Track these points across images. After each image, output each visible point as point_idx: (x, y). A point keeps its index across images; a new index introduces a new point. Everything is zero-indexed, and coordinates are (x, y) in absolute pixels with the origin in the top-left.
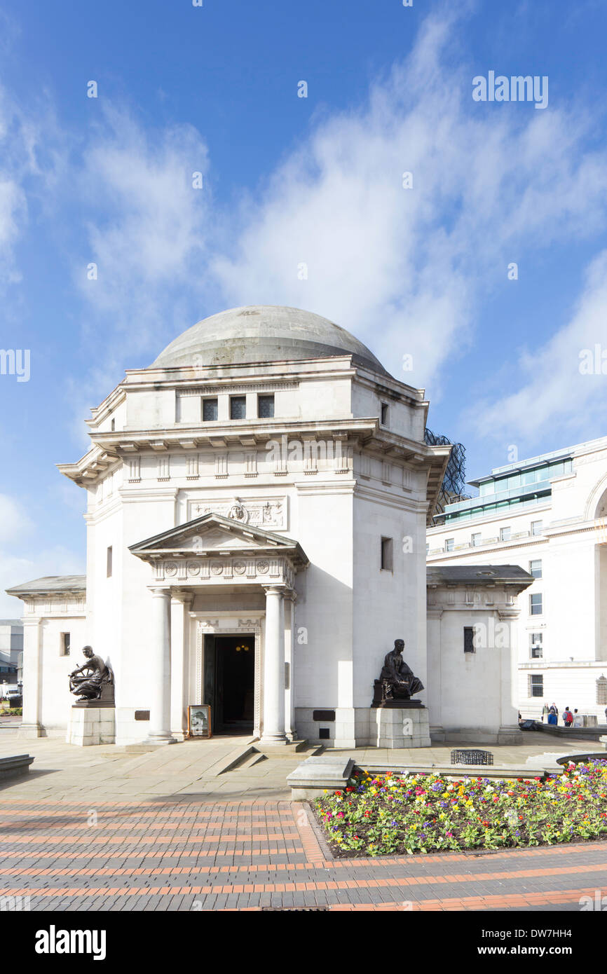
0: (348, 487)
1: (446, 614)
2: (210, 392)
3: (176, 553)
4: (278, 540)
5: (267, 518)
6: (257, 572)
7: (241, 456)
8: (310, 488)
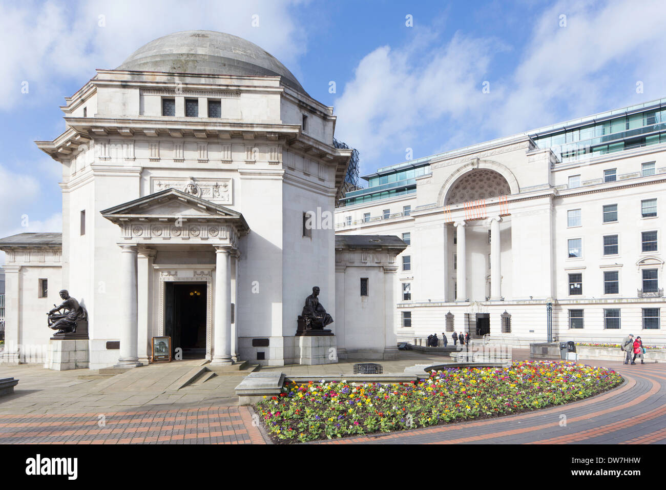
0: (278, 174)
1: (348, 268)
2: (169, 94)
3: (141, 218)
4: (226, 212)
5: (217, 194)
6: (209, 235)
7: (195, 146)
8: (250, 174)
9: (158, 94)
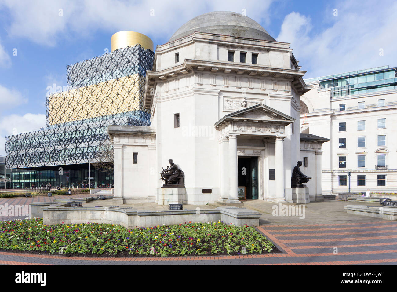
0: (289, 98)
2: (232, 49)
7: (247, 79)
8: (274, 97)
9: (226, 49)
